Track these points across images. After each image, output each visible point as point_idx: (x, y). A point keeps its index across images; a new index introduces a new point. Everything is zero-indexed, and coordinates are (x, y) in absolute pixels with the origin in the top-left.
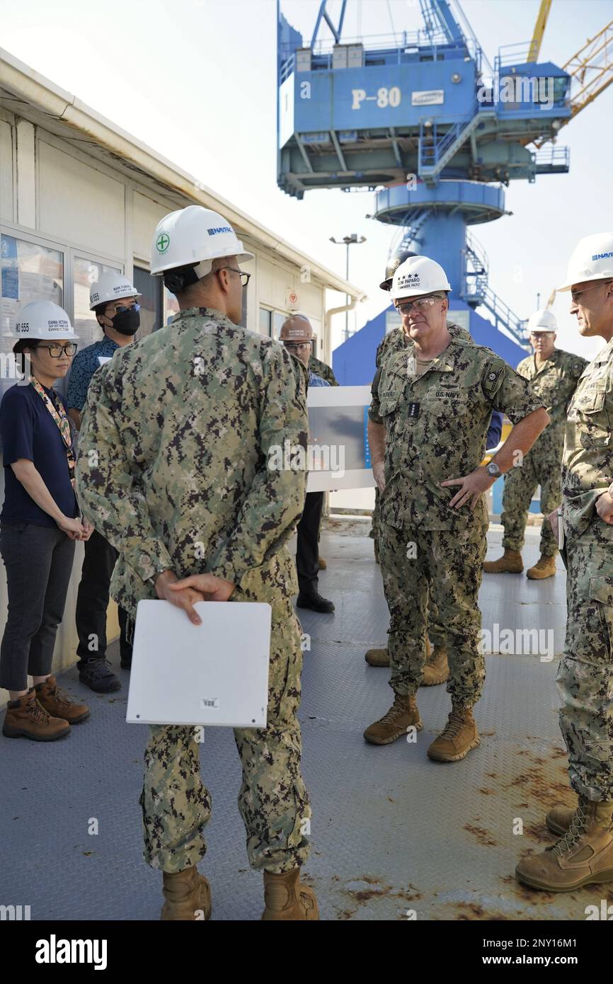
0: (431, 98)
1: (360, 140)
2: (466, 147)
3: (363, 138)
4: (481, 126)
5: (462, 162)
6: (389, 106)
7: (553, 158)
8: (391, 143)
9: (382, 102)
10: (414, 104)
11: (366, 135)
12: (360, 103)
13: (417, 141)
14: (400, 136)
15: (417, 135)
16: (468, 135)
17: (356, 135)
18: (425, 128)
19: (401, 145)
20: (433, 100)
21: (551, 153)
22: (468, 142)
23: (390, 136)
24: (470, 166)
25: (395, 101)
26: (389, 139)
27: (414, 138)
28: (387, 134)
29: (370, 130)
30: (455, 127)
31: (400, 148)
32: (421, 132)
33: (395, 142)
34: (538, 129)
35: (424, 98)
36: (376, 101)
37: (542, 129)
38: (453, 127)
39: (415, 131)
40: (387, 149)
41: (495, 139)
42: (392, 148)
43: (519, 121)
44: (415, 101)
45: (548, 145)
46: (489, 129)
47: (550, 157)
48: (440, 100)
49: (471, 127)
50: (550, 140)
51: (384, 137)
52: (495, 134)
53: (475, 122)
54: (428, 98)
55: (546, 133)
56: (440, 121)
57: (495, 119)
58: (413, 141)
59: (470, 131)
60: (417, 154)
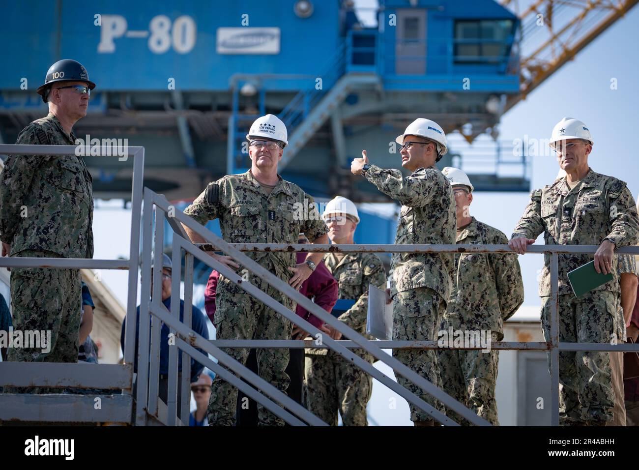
0: (255, 40)
1: (114, 111)
2: (323, 135)
3: (118, 107)
4: (351, 99)
5: (316, 162)
6: (172, 51)
7: (499, 163)
8: (175, 119)
9: (159, 43)
10: (221, 50)
11: (125, 102)
12: (116, 41)
13: (226, 120)
14: (193, 107)
15: (226, 108)
16: (327, 114)
17: (104, 101)
18: (243, 97)
19: (195, 124)
20: (258, 44)
21: (494, 153)
22: (327, 127)
23: (173, 106)
24: (332, 171)
25: (183, 41)
26: (169, 114)
27: (220, 114)
28: (166, 103)
29: (133, 94)
30: (302, 97)
31: (191, 130)
32: (235, 103)
33: (182, 118)
34: (460, 110)
35: (242, 41)
36: (146, 40)
37: (469, 111)
38: (296, 99)
39: (222, 101)
40: (164, 129)
41: (378, 125)
42: (175, 129)
43: (425, 94)
44: (224, 44)
45: (484, 139)
46: (366, 106)
47: (494, 160)
48: (271, 46)
49: (332, 101)
50: (488, 129)
51: (160, 108)
52: (379, 114)
53: (340, 90)
54: (249, 40)
55: (477, 120)
56: (273, 87)
57: (379, 88)
58: (218, 120)
59: (330, 107)
60: (225, 142)
